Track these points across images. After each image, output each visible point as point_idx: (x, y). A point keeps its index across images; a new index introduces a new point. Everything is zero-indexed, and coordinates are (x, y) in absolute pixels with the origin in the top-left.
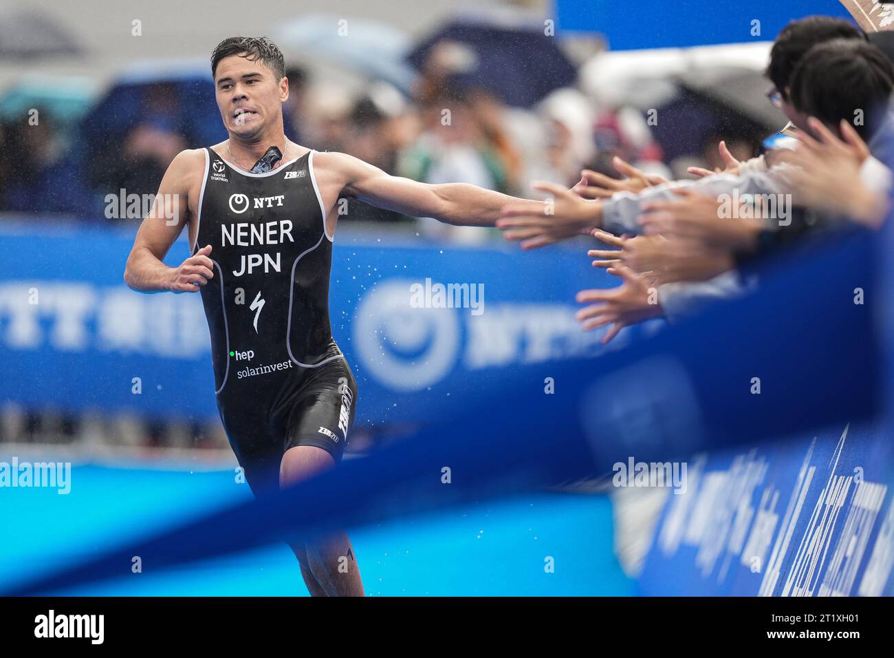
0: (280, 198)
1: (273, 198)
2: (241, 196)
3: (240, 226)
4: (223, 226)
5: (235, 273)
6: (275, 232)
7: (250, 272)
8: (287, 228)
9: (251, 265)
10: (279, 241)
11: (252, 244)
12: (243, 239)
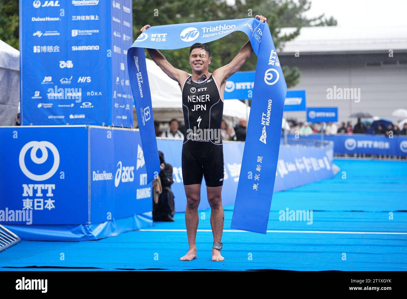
0: (205, 88)
1: (203, 89)
2: (194, 88)
3: (193, 96)
4: (188, 96)
5: (192, 110)
6: (204, 98)
7: (197, 110)
8: (208, 97)
9: (197, 108)
10: (205, 101)
11: (197, 102)
12: (194, 100)
